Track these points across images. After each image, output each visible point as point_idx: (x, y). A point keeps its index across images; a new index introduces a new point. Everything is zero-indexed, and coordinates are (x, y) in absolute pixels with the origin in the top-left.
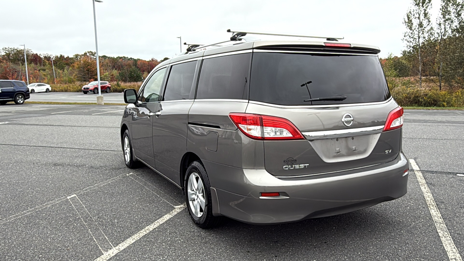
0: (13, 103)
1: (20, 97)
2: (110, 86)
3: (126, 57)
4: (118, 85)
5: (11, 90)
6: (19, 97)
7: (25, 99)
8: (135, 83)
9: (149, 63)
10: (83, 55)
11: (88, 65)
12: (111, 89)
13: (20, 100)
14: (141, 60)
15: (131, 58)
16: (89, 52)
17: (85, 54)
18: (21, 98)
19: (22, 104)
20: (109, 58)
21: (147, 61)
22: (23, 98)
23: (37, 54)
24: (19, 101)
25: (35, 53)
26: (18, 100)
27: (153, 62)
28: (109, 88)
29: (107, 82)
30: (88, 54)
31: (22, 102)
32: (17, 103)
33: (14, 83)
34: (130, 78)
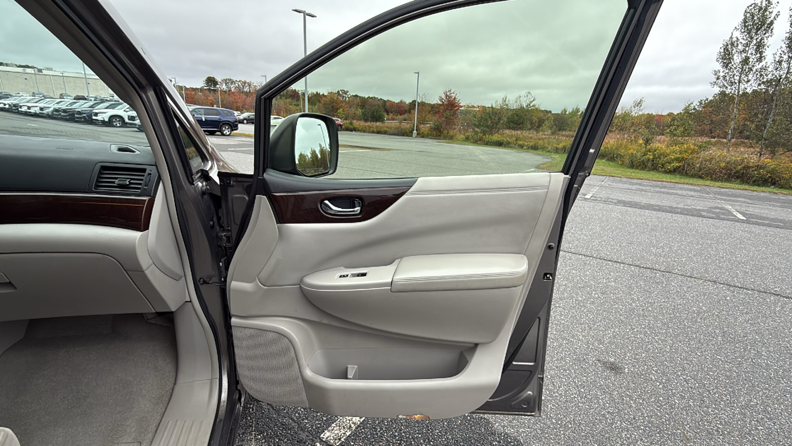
0: (219, 133)
1: (227, 127)
2: (342, 124)
3: (376, 97)
4: (351, 124)
5: (216, 119)
6: (225, 128)
7: (232, 130)
8: (374, 123)
9: (397, 105)
10: (336, 93)
11: (333, 102)
12: (343, 127)
13: (227, 131)
14: (391, 101)
15: (381, 99)
16: (341, 91)
17: (338, 92)
18: (228, 129)
19: (229, 135)
20: (360, 97)
21: (396, 102)
22: (229, 130)
23: (295, 90)
24: (225, 132)
25: (294, 89)
26: (224, 130)
27: (402, 104)
28: (341, 126)
29: (339, 119)
30: (341, 93)
31: (228, 133)
32: (223, 135)
33: (221, 111)
34: (371, 118)
